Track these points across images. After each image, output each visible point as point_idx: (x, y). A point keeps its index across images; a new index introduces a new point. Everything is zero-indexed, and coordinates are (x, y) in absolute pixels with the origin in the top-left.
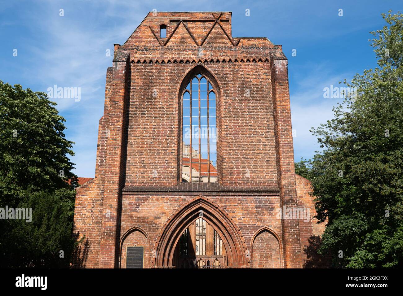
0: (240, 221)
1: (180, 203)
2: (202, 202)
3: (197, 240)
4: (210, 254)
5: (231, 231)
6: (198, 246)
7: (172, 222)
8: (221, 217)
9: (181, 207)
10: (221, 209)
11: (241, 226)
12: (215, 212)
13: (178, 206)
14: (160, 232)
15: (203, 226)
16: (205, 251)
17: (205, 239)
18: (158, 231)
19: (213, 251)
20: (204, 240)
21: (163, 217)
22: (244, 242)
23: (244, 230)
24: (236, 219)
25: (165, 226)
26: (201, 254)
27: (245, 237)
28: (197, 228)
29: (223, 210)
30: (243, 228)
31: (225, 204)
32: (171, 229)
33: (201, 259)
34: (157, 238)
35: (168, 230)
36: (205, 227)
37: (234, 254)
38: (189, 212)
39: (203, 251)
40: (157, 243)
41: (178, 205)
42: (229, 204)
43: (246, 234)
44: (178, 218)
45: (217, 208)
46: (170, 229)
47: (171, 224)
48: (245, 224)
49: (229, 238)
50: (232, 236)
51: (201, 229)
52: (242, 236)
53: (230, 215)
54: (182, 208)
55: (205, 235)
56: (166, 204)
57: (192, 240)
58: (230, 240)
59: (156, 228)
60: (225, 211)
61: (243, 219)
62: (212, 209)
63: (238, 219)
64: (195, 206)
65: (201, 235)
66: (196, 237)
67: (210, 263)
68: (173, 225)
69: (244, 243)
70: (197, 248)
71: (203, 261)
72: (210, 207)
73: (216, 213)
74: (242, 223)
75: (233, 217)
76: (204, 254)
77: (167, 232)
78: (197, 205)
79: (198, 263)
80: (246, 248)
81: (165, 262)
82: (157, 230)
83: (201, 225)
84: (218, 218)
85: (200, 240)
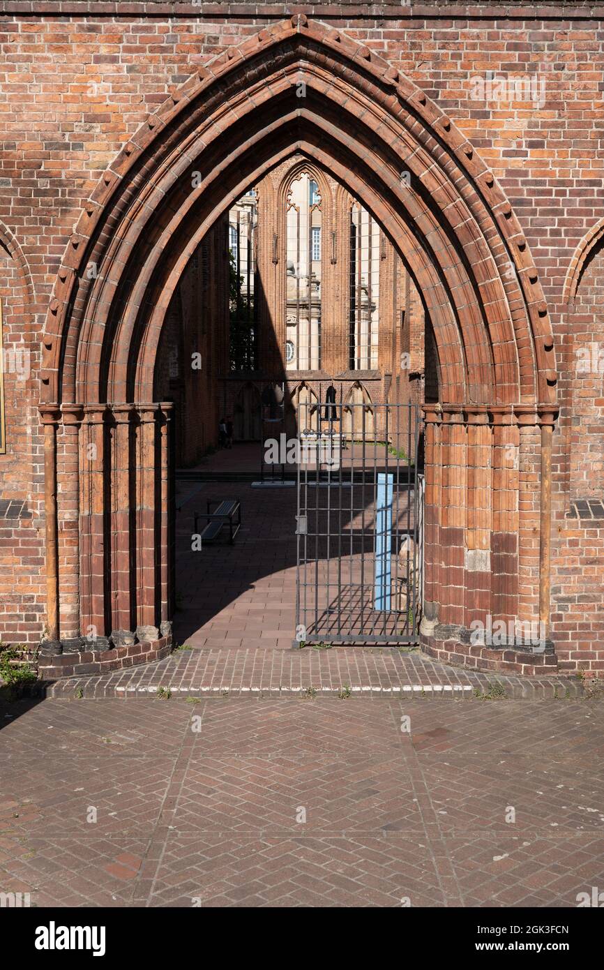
0: (517, 163)
1: (183, 60)
2: (306, 57)
3: (292, 322)
4: (336, 366)
5: (463, 219)
6: (295, 342)
7: (145, 167)
8: (408, 145)
9: (192, 83)
10: (413, 97)
11: (520, 192)
12: (377, 117)
13: (175, 79)
14: (79, 222)
15: (311, 276)
16: (320, 357)
17: (319, 319)
18: (69, 218)
19: (348, 356)
20: (314, 322)
21: (91, 138)
22: (533, 276)
23: (534, 212)
24: (491, 153)
25: (102, 191)
26: (304, 366)
27: (536, 253)
28: (291, 281)
29: (423, 102)
30: (530, 203)
31: (436, 65)
32: (137, 211)
33: (303, 385)
34: (67, 258)
35: (121, 215)
36: (318, 278)
37: (473, 342)
38: (234, 116)
39: (310, 356)
40: (63, 280)
41: (176, 73)
42: (459, 70)
43: (543, 233)
44: (179, 149)
45: (390, 89)
46: (133, 209)
47: (137, 178)
48: (542, 183)
49: (452, 258)
50: (468, 245)
51: (303, 283)
52: (522, 248)
53: (461, 134)
54: (199, 86)
55: (319, 306)
56: (107, 68)
57: (273, 320)
58: (455, 273)
59: (58, 203)
60: (432, 109)
61: (532, 155)
62: (365, 99)
63: (506, 154)
64: (270, 78)
65: (305, 306)
66: (286, 313)
67: (338, 396)
68: (148, 186)
69: (533, 281)
70: (291, 351)
71: (311, 391)
72: (349, 88)
73: (384, 121)
74: (525, 174)
75: (475, 143)
76: (315, 367)
77: (116, 224)
78: (282, 76)
79: (295, 398)
80: (541, 309)
81: (117, 382)
82: (64, 212)
83: (303, 270)
84: (394, 147)
85: (300, 321)
